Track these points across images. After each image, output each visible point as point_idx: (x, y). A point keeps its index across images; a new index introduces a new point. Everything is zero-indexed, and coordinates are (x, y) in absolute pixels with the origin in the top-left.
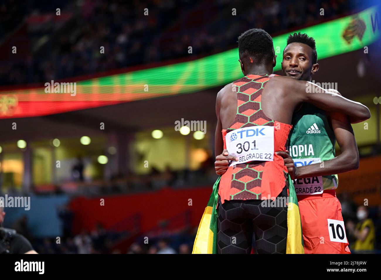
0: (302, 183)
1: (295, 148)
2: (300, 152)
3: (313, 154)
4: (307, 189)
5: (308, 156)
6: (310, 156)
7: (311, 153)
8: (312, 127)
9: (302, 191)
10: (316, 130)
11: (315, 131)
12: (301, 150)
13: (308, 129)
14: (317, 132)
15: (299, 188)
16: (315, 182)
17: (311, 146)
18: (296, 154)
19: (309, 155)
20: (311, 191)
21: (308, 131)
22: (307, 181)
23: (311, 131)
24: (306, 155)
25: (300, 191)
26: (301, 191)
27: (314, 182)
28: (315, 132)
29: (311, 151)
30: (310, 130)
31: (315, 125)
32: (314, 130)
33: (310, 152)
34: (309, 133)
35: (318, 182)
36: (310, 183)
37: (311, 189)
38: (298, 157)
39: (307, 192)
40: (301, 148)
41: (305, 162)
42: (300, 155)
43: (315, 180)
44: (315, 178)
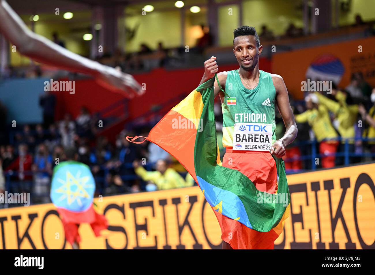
0: (258, 142)
1: (253, 116)
2: (257, 118)
3: (266, 121)
4: (261, 146)
5: (262, 122)
6: (264, 122)
7: (264, 120)
8: (266, 101)
9: (257, 148)
10: (269, 103)
12: (258, 117)
13: (264, 102)
16: (267, 142)
17: (264, 115)
18: (253, 120)
20: (264, 148)
21: (263, 104)
22: (262, 140)
23: (265, 104)
24: (261, 121)
26: (256, 147)
27: (267, 141)
28: (268, 105)
29: (265, 119)
31: (268, 99)
32: (267, 103)
35: (269, 142)
36: (264, 142)
37: (264, 147)
38: (256, 122)
39: (261, 149)
40: (258, 115)
41: (261, 126)
42: (257, 121)
43: (267, 140)
44: (267, 139)
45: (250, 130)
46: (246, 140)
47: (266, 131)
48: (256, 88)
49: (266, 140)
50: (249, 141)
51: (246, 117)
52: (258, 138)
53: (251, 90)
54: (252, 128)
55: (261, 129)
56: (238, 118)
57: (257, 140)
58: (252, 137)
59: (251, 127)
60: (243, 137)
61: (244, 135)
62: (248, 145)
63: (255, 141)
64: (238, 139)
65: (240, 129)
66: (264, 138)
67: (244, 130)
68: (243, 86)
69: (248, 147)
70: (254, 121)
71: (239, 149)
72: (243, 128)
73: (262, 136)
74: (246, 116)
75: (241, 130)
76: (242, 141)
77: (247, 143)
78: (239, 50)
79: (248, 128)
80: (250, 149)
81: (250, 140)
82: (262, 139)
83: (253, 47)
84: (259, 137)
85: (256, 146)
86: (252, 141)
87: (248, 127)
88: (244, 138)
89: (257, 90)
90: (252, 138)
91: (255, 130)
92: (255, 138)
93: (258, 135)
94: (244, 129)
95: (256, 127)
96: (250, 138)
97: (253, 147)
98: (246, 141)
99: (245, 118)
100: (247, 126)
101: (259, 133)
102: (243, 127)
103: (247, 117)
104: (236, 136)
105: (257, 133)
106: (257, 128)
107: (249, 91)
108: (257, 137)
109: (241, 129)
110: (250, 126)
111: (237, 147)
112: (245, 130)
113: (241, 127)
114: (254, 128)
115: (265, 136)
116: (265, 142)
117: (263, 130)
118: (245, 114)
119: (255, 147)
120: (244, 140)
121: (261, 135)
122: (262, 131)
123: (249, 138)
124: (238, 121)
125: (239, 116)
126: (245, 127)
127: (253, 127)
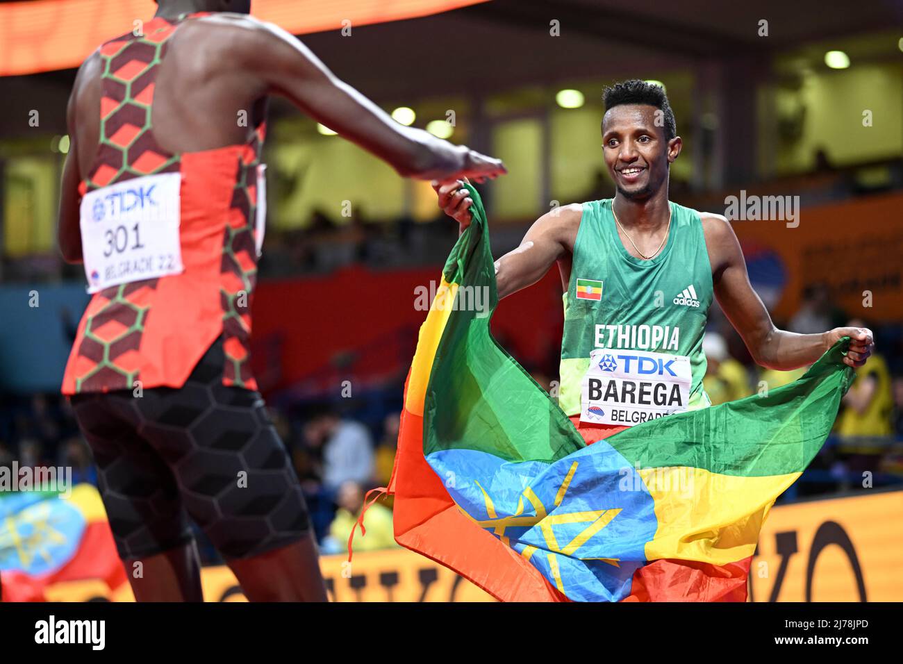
0: (648, 403)
1: (644, 331)
2: (655, 339)
3: (676, 348)
5: (667, 350)
6: (670, 350)
7: (673, 345)
8: (685, 292)
9: (646, 420)
10: (693, 300)
11: (690, 301)
12: (657, 336)
13: (678, 296)
14: (693, 303)
15: (642, 413)
16: (675, 403)
17: (676, 331)
19: (669, 348)
21: (678, 299)
22: (660, 399)
23: (683, 300)
24: (664, 347)
25: (641, 418)
26: (644, 418)
27: (673, 402)
28: (689, 303)
30: (680, 298)
31: (691, 288)
32: (688, 299)
33: (672, 342)
34: (677, 303)
35: (680, 404)
36: (665, 404)
38: (650, 350)
40: (658, 331)
41: (660, 360)
42: (653, 347)
43: (675, 400)
44: (675, 396)
45: (627, 370)
46: (615, 395)
47: (675, 375)
48: (659, 257)
49: (672, 399)
50: (623, 400)
51: (624, 336)
52: (648, 393)
53: (645, 262)
54: (634, 365)
55: (659, 368)
56: (602, 336)
57: (645, 398)
58: (633, 390)
59: (631, 361)
60: (609, 387)
61: (612, 383)
62: (620, 411)
63: (641, 401)
64: (595, 394)
65: (601, 367)
66: (668, 392)
67: (611, 368)
68: (624, 251)
69: (620, 416)
70: (646, 346)
71: (595, 419)
72: (608, 364)
73: (660, 388)
74: (624, 332)
75: (604, 368)
76: (606, 399)
77: (619, 406)
78: (613, 144)
79: (621, 364)
80: (626, 421)
81: (628, 396)
82: (662, 395)
83: (651, 138)
84: (651, 389)
85: (643, 416)
86: (633, 401)
87: (624, 360)
88: (612, 392)
89: (663, 261)
90: (631, 393)
91: (641, 371)
92: (642, 393)
93: (650, 384)
94: (611, 366)
95: (645, 362)
96: (628, 392)
97: (636, 415)
98: (616, 400)
99: (620, 337)
100: (620, 357)
101: (654, 379)
102: (608, 360)
103: (627, 337)
104: (591, 385)
105: (646, 378)
106: (648, 366)
107: (641, 263)
108: (646, 389)
109: (605, 365)
110: (627, 359)
111: (591, 414)
112: (615, 368)
113: (603, 360)
114: (641, 365)
115: (670, 387)
116: (670, 404)
117: (665, 370)
118: (620, 327)
119: (639, 416)
120: (611, 395)
121: (658, 386)
122: (661, 373)
123: (624, 392)
124: (602, 345)
125: (605, 332)
126: (613, 361)
127: (637, 361)
